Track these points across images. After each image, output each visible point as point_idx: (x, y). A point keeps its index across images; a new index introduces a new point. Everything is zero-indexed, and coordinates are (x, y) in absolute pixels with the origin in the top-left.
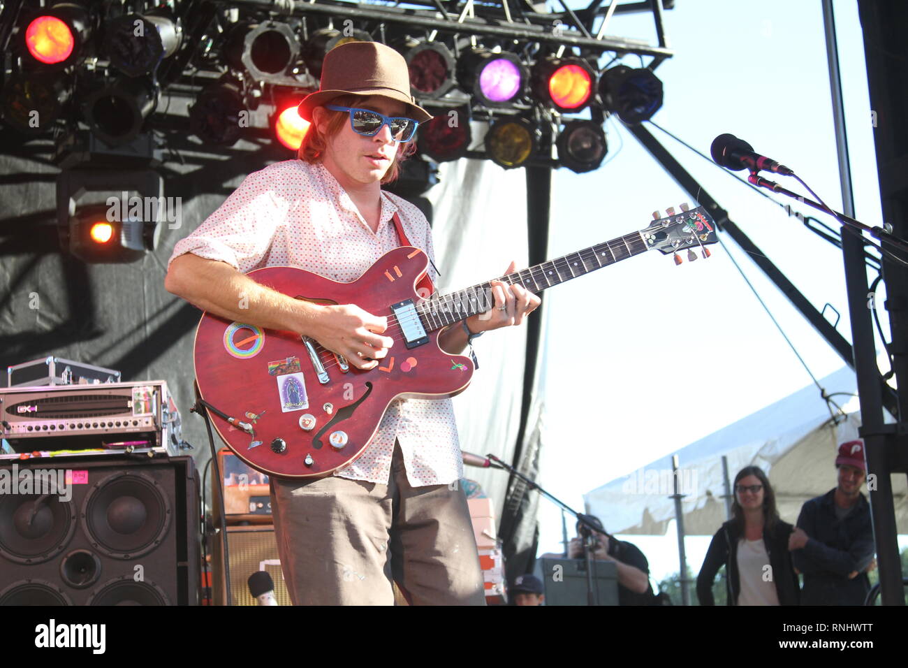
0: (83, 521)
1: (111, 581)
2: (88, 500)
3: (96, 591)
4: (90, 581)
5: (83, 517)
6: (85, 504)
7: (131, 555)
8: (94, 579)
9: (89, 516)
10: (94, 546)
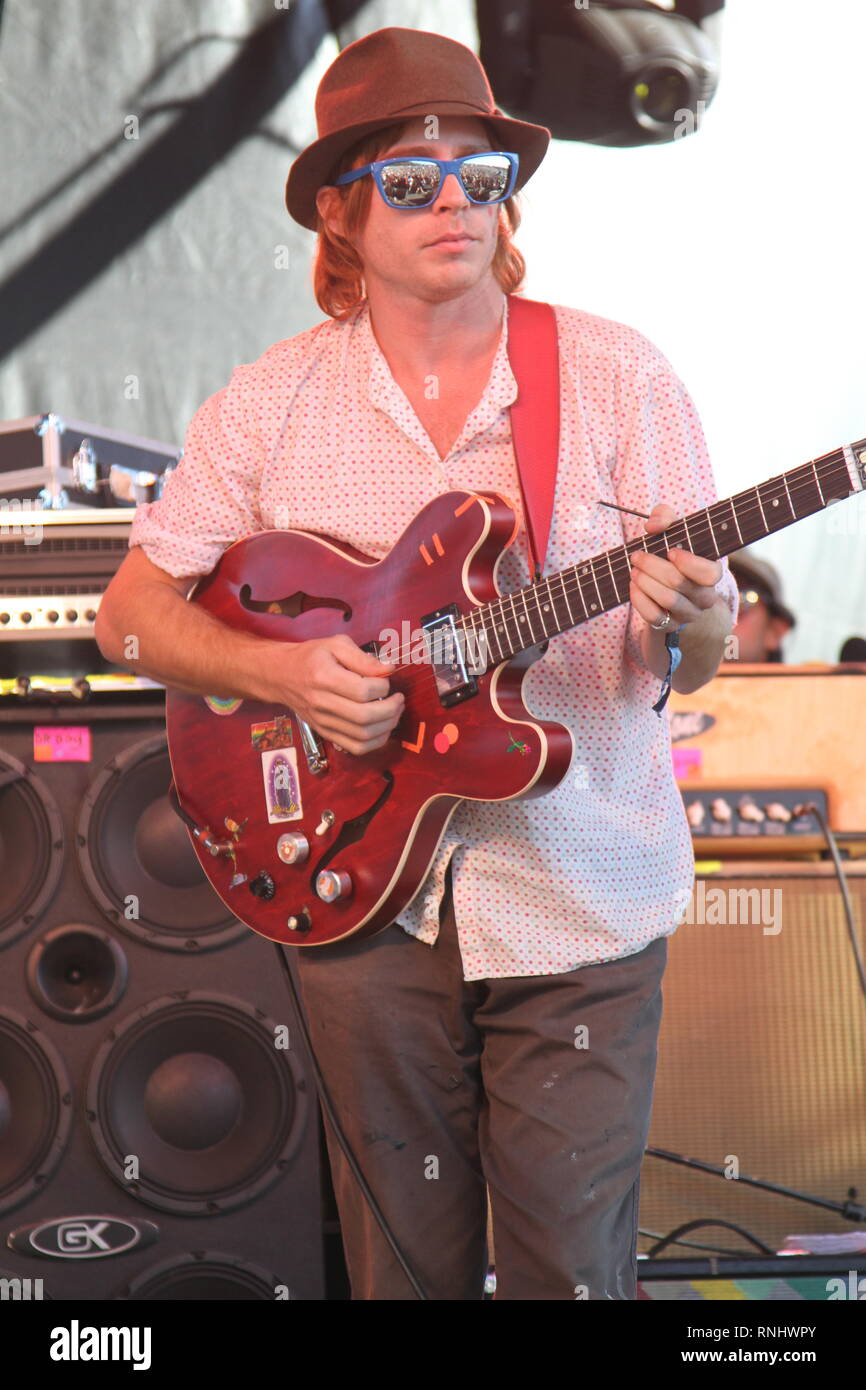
0: (84, 853)
1: (153, 1007)
2: (93, 802)
3: (119, 1030)
4: (101, 1005)
5: (83, 844)
6: (86, 812)
7: (204, 941)
8: (110, 999)
9: (96, 842)
10: (110, 917)
